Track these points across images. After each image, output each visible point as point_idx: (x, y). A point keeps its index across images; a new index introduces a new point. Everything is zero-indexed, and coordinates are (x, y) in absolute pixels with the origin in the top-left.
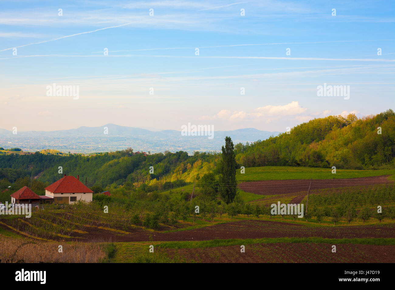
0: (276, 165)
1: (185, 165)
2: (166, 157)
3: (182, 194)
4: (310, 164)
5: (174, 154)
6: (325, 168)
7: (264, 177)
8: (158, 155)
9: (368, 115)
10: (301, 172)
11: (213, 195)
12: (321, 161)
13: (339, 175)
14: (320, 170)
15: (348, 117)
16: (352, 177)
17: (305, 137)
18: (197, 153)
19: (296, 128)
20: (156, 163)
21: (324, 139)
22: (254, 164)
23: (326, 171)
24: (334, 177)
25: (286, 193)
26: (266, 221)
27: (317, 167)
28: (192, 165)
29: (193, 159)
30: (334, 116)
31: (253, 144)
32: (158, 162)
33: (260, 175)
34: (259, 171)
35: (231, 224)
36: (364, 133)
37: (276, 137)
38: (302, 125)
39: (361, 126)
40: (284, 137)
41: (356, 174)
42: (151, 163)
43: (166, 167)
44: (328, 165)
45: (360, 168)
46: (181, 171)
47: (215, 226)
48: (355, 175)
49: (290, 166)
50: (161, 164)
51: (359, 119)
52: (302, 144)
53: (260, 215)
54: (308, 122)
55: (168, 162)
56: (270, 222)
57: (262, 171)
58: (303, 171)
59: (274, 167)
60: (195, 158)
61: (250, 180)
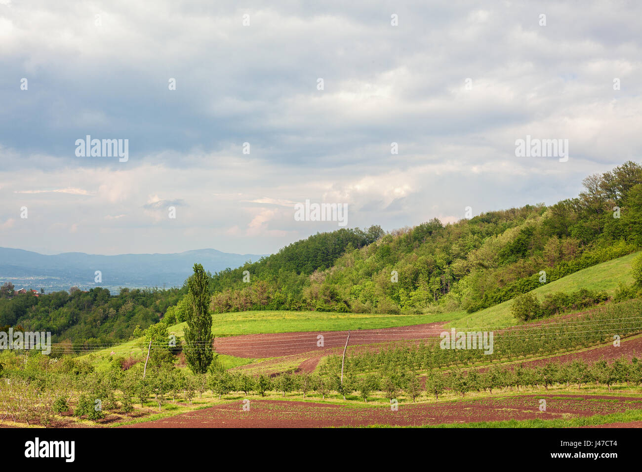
0: (264, 309)
1: (105, 311)
2: (72, 298)
3: (111, 359)
4: (319, 307)
5: (87, 293)
6: (342, 312)
7: (247, 328)
8: (58, 294)
9: (401, 228)
10: (306, 319)
11: (168, 361)
12: (336, 301)
13: (366, 324)
14: (336, 317)
15: (369, 231)
16: (387, 327)
17: (302, 263)
18: (125, 290)
19: (287, 249)
20: (56, 309)
21: (333, 266)
22: (229, 308)
23: (345, 317)
24: (360, 326)
25: (287, 355)
26: (279, 401)
27: (329, 311)
28: (117, 311)
29: (118, 300)
30: (348, 229)
31: (218, 275)
32: (59, 307)
33: (241, 325)
34: (237, 320)
35: (223, 408)
36: (396, 256)
37: (256, 263)
38: (297, 244)
39: (392, 245)
40: (268, 263)
41: (394, 321)
42: (47, 308)
43: (73, 314)
44: (347, 309)
45: (396, 312)
46: (99, 322)
47: (197, 412)
48: (392, 322)
49: (288, 310)
50: (64, 310)
51: (386, 234)
52: (299, 273)
53: (265, 392)
54: (307, 239)
55: (76, 305)
56: (285, 402)
57: (244, 319)
58: (310, 318)
59: (262, 313)
60: (122, 298)
61: (225, 334)
